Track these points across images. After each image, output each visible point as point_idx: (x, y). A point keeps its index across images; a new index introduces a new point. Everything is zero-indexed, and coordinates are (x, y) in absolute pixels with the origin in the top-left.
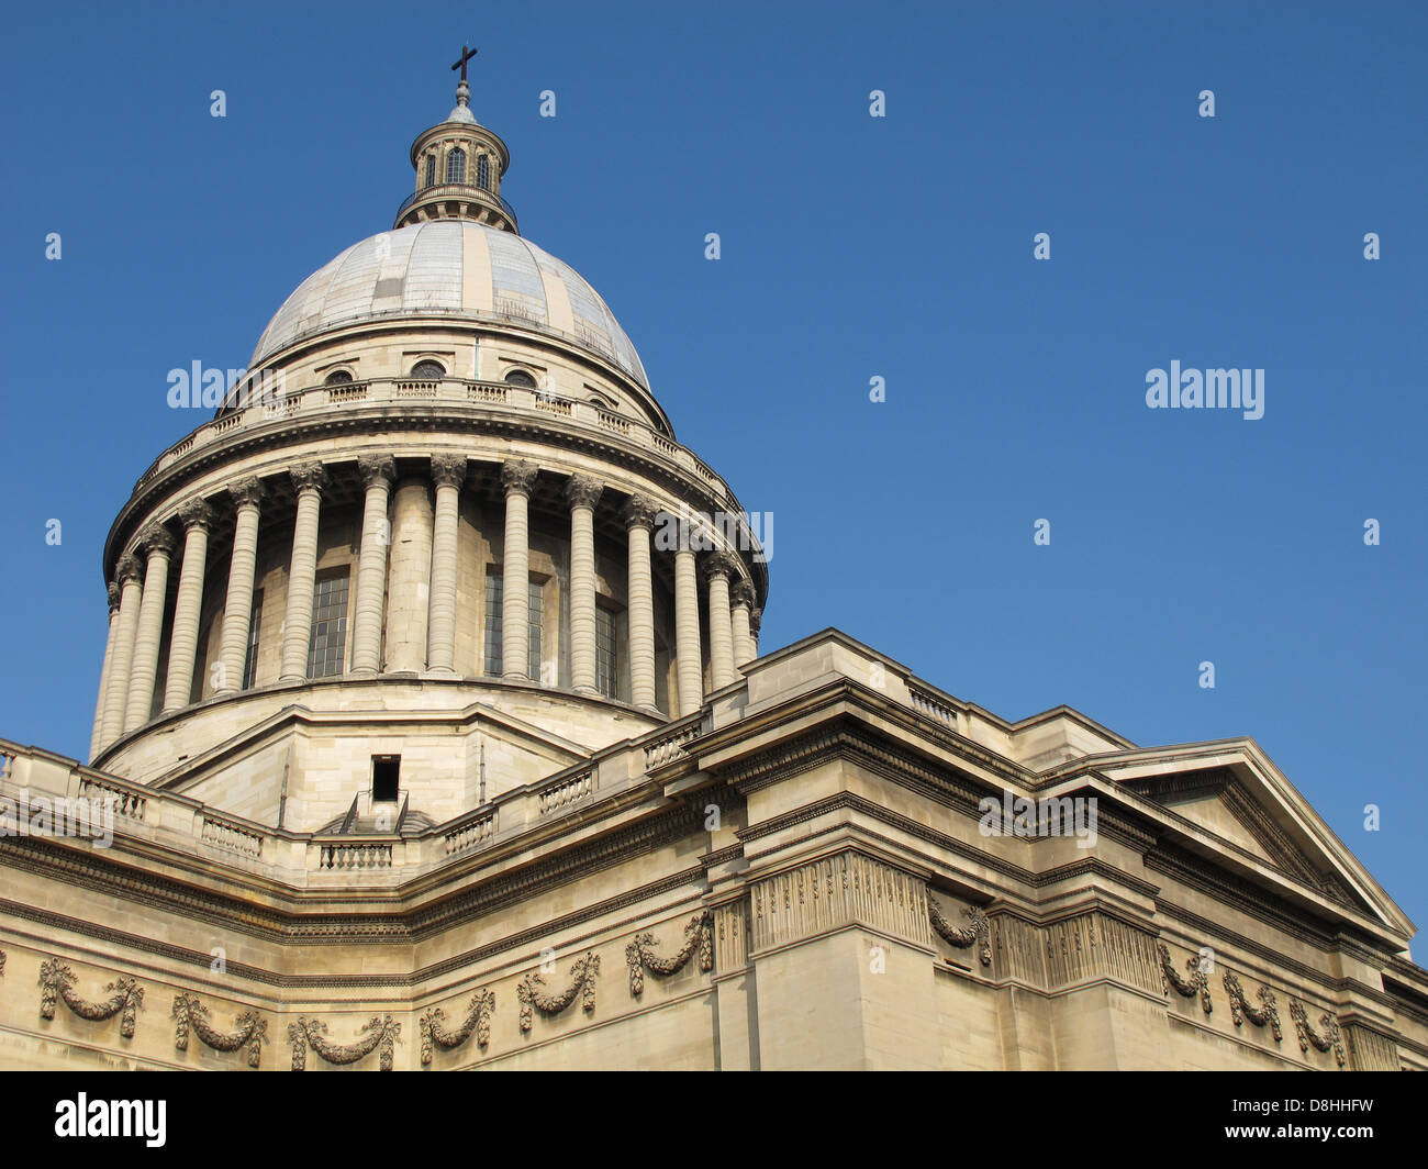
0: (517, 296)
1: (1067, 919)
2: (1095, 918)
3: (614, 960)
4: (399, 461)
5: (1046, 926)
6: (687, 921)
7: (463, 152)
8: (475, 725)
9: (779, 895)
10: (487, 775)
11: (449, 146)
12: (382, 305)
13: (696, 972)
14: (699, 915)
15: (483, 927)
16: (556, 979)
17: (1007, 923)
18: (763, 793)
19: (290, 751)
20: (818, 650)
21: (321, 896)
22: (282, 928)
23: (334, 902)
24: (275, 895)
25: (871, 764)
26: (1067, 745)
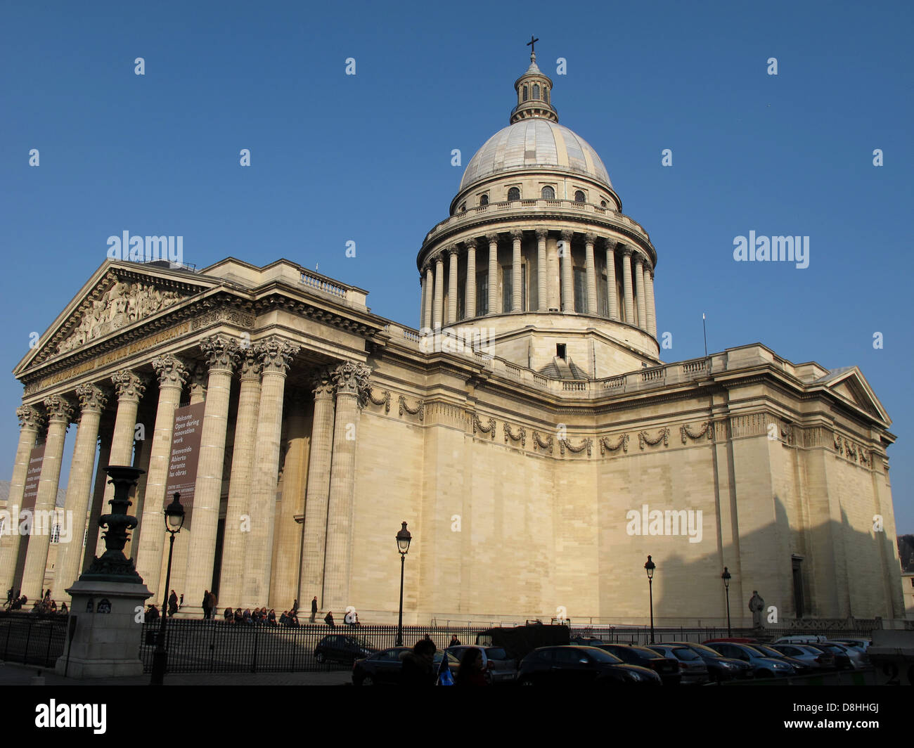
0: (576, 160)
1: (812, 428)
2: (821, 429)
3: (675, 432)
4: (549, 231)
5: (804, 429)
6: (703, 423)
7: (538, 86)
8: (591, 335)
9: (741, 422)
10: (596, 352)
11: (533, 84)
12: (528, 162)
13: (706, 439)
14: (707, 422)
15: (623, 414)
16: (653, 435)
17: (795, 428)
18: (733, 390)
19: (530, 341)
20: (754, 348)
21: (569, 400)
22: (555, 409)
23: (573, 402)
24: (556, 400)
25: (770, 385)
26: (813, 374)
